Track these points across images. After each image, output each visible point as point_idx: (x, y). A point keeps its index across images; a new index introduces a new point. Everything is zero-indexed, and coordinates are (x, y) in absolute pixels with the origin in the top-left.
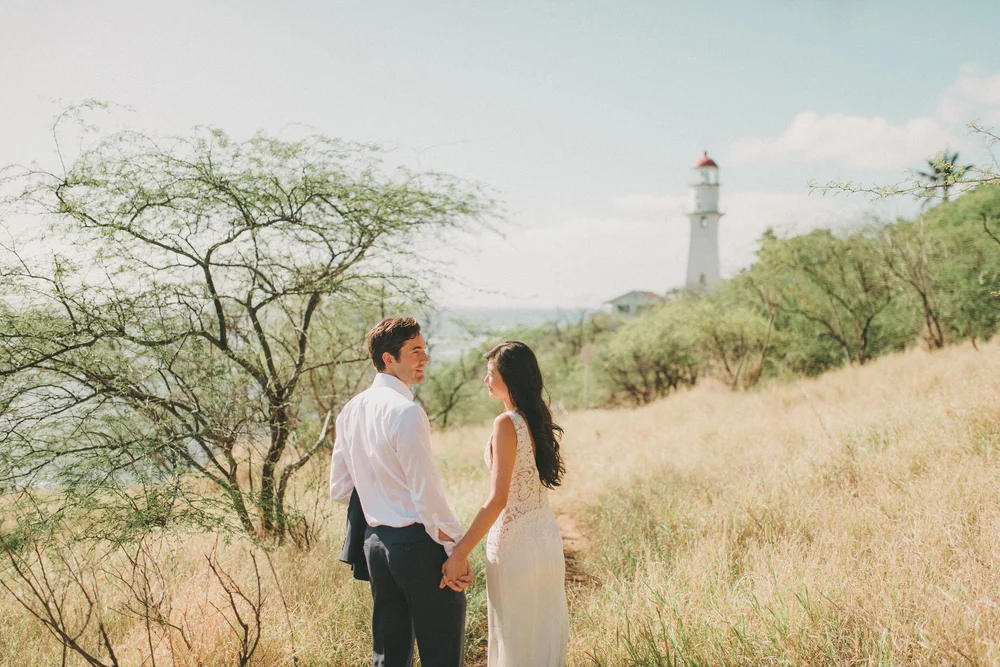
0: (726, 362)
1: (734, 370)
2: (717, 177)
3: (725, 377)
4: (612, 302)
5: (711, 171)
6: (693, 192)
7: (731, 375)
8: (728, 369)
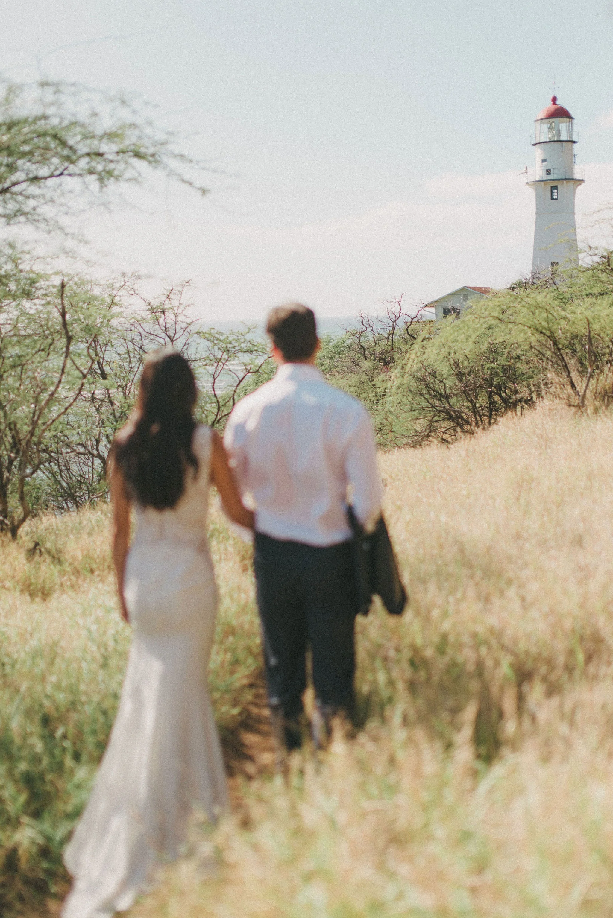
0: (569, 376)
1: (581, 386)
2: (570, 132)
3: (569, 396)
4: (434, 304)
5: (563, 125)
6: (538, 153)
7: (577, 394)
8: (573, 385)
